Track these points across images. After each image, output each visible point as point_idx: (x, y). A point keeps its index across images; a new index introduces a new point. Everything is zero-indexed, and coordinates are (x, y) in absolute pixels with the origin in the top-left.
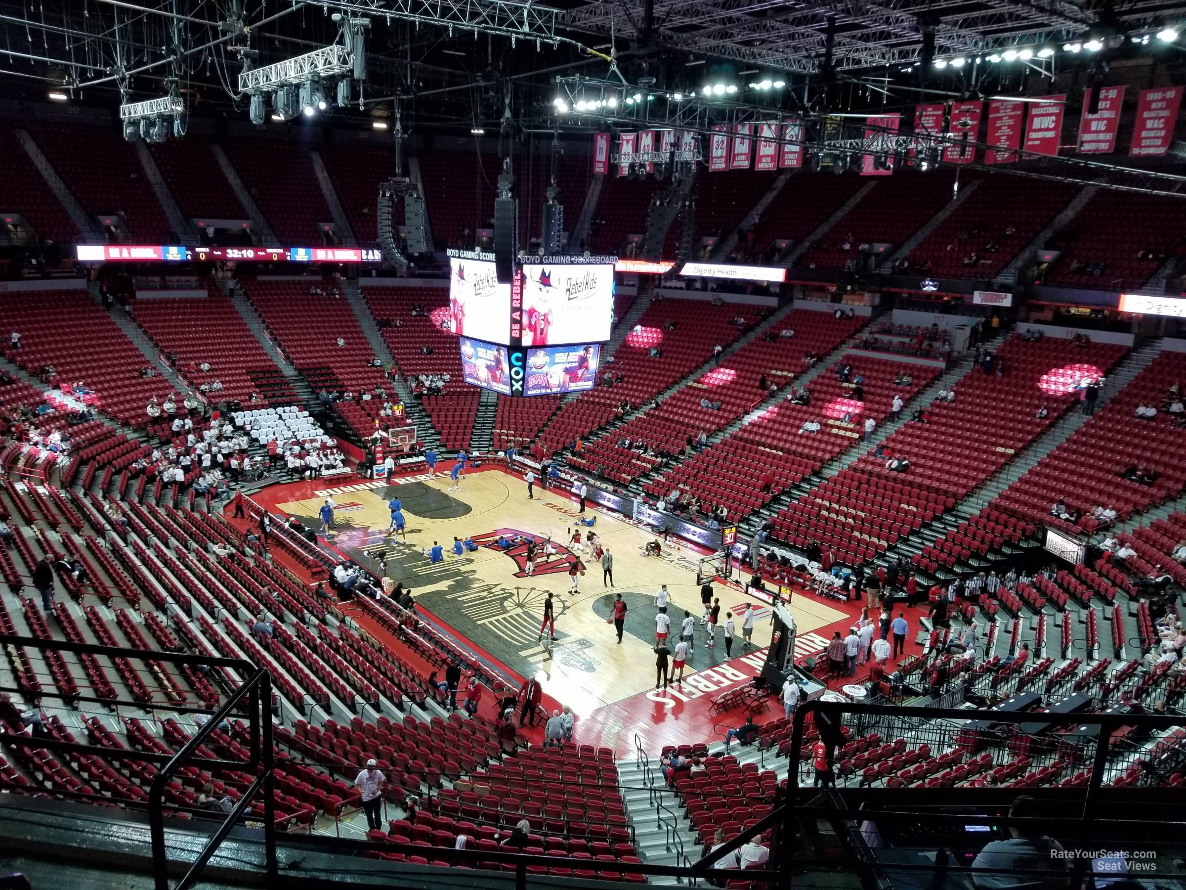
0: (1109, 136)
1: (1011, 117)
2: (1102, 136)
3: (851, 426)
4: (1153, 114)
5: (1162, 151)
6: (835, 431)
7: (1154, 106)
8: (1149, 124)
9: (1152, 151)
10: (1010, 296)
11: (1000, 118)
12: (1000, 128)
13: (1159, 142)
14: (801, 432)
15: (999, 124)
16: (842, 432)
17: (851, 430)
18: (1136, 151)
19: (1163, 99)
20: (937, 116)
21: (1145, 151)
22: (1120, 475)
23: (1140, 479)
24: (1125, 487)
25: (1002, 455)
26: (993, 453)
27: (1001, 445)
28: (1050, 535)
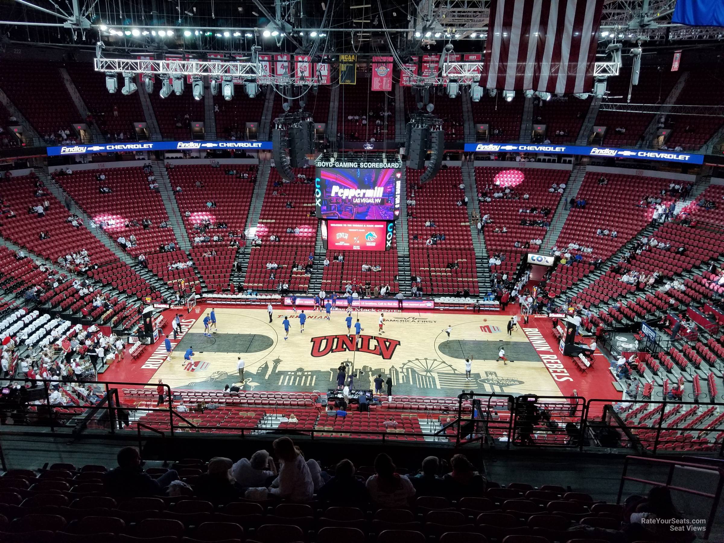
22: (521, 224)
23: (530, 225)
24: (528, 229)
25: (465, 226)
26: (461, 226)
27: (460, 222)
28: (530, 256)
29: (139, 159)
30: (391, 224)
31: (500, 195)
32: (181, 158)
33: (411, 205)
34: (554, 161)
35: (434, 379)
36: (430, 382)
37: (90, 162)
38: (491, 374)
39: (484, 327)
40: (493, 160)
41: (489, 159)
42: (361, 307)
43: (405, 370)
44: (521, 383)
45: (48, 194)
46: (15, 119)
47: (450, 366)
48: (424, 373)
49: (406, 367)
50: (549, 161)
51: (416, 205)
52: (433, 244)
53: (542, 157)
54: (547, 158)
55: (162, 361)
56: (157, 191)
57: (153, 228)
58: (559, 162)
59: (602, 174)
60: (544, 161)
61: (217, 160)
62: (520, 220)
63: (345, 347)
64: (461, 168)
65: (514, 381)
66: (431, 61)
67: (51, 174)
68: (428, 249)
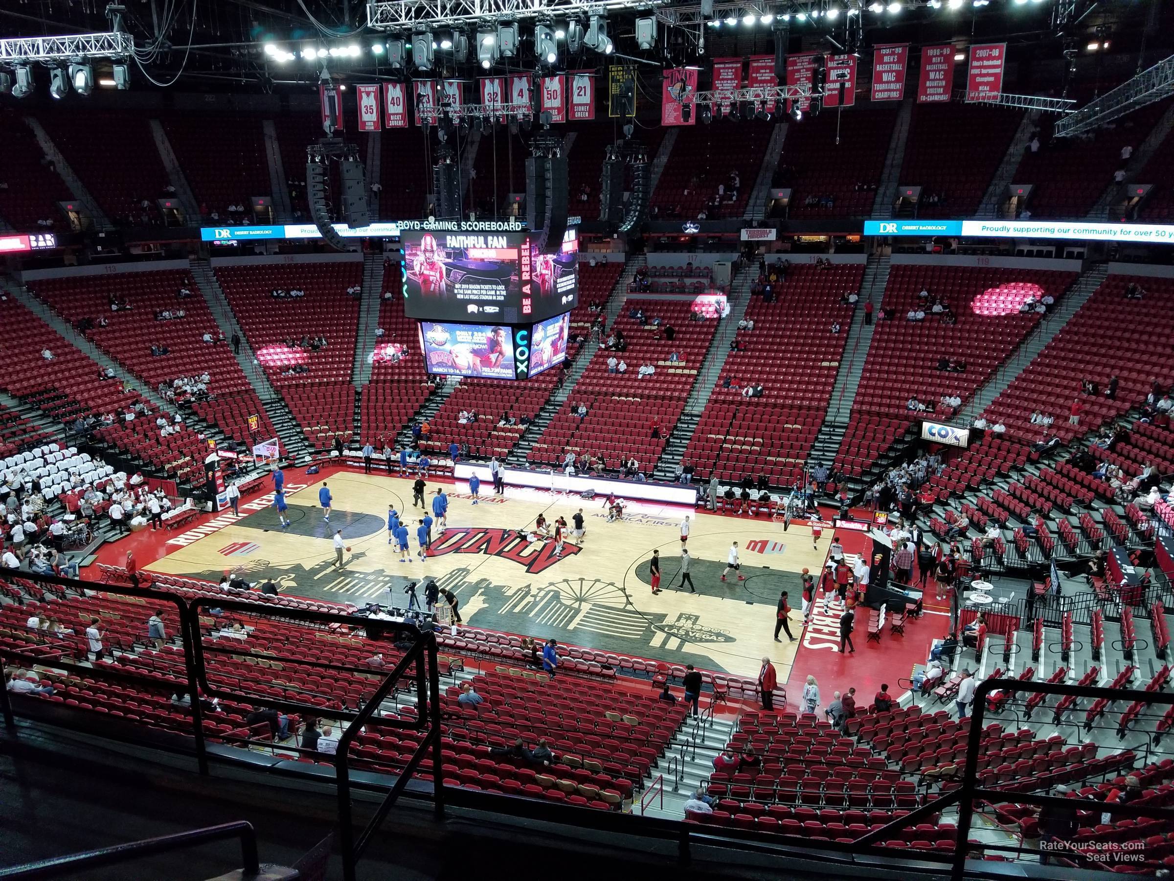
0: (898, 86)
1: (807, 70)
2: (893, 86)
3: (683, 364)
4: (935, 67)
5: (944, 98)
6: (671, 371)
7: (934, 60)
8: (932, 75)
9: (936, 98)
10: (774, 231)
11: (798, 71)
12: (799, 79)
13: (942, 90)
14: (640, 376)
15: (797, 76)
16: (679, 371)
17: (683, 368)
18: (923, 98)
19: (941, 55)
20: (736, 68)
21: (931, 99)
22: (936, 369)
23: (955, 369)
24: (947, 378)
25: (829, 368)
26: (821, 368)
27: (823, 360)
28: (926, 425)
30: (524, 333)
31: (921, 315)
33: (745, 328)
34: (1049, 255)
35: (578, 611)
36: (565, 616)
37: (275, 253)
38: (688, 618)
39: (756, 543)
40: (930, 253)
41: (923, 251)
43: (542, 593)
44: (729, 639)
45: (196, 296)
46: (172, 189)
47: (627, 597)
48: (568, 603)
49: (552, 588)
50: (1040, 254)
51: (754, 328)
52: (754, 396)
53: (1026, 248)
54: (1035, 249)
55: (202, 535)
56: (358, 298)
57: (327, 350)
58: (1059, 255)
60: (1030, 254)
62: (939, 361)
63: (484, 546)
64: (865, 268)
65: (718, 635)
66: (765, 68)
67: (215, 268)
68: (741, 403)
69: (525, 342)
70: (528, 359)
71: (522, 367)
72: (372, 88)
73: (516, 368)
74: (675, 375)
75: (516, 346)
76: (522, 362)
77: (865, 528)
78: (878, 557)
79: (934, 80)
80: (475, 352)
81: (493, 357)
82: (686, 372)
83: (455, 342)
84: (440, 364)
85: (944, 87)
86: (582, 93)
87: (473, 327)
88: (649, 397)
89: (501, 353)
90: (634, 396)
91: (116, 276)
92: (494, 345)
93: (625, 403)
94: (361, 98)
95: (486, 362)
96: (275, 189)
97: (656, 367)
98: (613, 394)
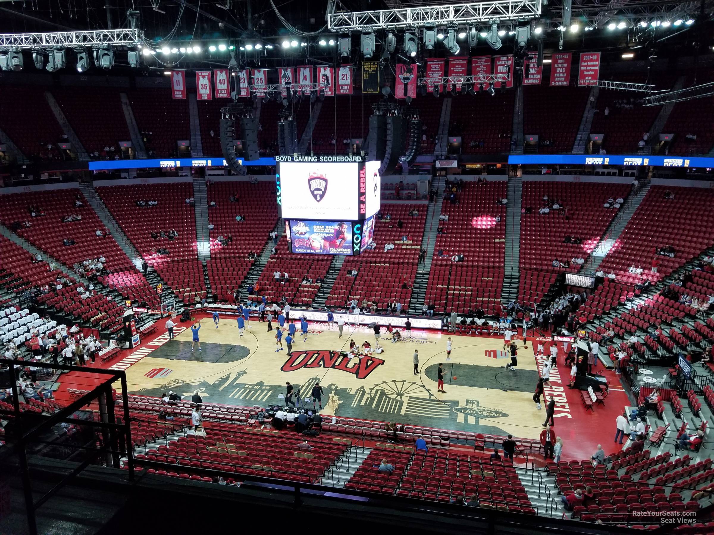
0: (538, 76)
1: (484, 66)
2: (535, 76)
3: (411, 242)
4: (559, 65)
5: (566, 83)
6: (404, 247)
7: (559, 61)
8: (558, 70)
9: (561, 83)
10: (456, 162)
11: (479, 66)
12: (479, 71)
13: (564, 79)
14: (386, 251)
15: (478, 69)
16: (409, 247)
17: (412, 245)
18: (553, 84)
19: (563, 58)
20: (441, 64)
21: (557, 84)
22: (564, 242)
23: (575, 242)
24: (572, 247)
25: (500, 243)
26: (495, 243)
27: (495, 238)
28: (568, 276)
29: (182, 176)
30: (359, 226)
31: (547, 210)
32: (222, 175)
33: (443, 220)
34: (614, 174)
35: (402, 403)
36: (395, 406)
37: (134, 177)
38: (473, 403)
39: (490, 352)
40: (545, 174)
41: (540, 173)
42: (360, 324)
43: (373, 392)
44: (504, 415)
45: (87, 206)
46: (66, 136)
47: (428, 391)
48: (394, 397)
49: (377, 388)
50: (609, 174)
51: (449, 220)
52: (459, 261)
53: (600, 170)
54: (606, 171)
55: (129, 365)
56: (192, 205)
57: (178, 239)
58: (620, 174)
59: (669, 188)
60: (603, 174)
61: (256, 177)
62: (564, 237)
63: (321, 362)
64: (507, 183)
65: (496, 412)
66: (458, 64)
67: (96, 188)
68: (451, 266)
69: (359, 232)
70: (360, 242)
71: (357, 248)
72: (206, 73)
73: (354, 248)
74: (406, 249)
75: (354, 234)
76: (357, 244)
77: (572, 340)
78: (581, 358)
79: (559, 73)
80: (325, 239)
81: (338, 242)
82: (414, 247)
83: (313, 232)
84: (301, 247)
85: (566, 77)
86: (345, 78)
87: (325, 223)
88: (394, 263)
89: (344, 239)
90: (385, 263)
91: (31, 193)
92: (339, 234)
93: (380, 267)
94: (199, 79)
95: (333, 245)
96: (133, 137)
97: (395, 244)
98: (371, 262)
